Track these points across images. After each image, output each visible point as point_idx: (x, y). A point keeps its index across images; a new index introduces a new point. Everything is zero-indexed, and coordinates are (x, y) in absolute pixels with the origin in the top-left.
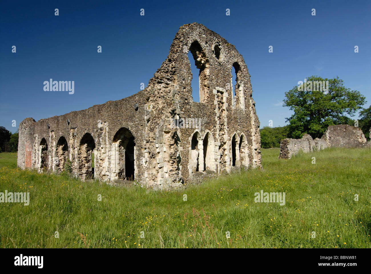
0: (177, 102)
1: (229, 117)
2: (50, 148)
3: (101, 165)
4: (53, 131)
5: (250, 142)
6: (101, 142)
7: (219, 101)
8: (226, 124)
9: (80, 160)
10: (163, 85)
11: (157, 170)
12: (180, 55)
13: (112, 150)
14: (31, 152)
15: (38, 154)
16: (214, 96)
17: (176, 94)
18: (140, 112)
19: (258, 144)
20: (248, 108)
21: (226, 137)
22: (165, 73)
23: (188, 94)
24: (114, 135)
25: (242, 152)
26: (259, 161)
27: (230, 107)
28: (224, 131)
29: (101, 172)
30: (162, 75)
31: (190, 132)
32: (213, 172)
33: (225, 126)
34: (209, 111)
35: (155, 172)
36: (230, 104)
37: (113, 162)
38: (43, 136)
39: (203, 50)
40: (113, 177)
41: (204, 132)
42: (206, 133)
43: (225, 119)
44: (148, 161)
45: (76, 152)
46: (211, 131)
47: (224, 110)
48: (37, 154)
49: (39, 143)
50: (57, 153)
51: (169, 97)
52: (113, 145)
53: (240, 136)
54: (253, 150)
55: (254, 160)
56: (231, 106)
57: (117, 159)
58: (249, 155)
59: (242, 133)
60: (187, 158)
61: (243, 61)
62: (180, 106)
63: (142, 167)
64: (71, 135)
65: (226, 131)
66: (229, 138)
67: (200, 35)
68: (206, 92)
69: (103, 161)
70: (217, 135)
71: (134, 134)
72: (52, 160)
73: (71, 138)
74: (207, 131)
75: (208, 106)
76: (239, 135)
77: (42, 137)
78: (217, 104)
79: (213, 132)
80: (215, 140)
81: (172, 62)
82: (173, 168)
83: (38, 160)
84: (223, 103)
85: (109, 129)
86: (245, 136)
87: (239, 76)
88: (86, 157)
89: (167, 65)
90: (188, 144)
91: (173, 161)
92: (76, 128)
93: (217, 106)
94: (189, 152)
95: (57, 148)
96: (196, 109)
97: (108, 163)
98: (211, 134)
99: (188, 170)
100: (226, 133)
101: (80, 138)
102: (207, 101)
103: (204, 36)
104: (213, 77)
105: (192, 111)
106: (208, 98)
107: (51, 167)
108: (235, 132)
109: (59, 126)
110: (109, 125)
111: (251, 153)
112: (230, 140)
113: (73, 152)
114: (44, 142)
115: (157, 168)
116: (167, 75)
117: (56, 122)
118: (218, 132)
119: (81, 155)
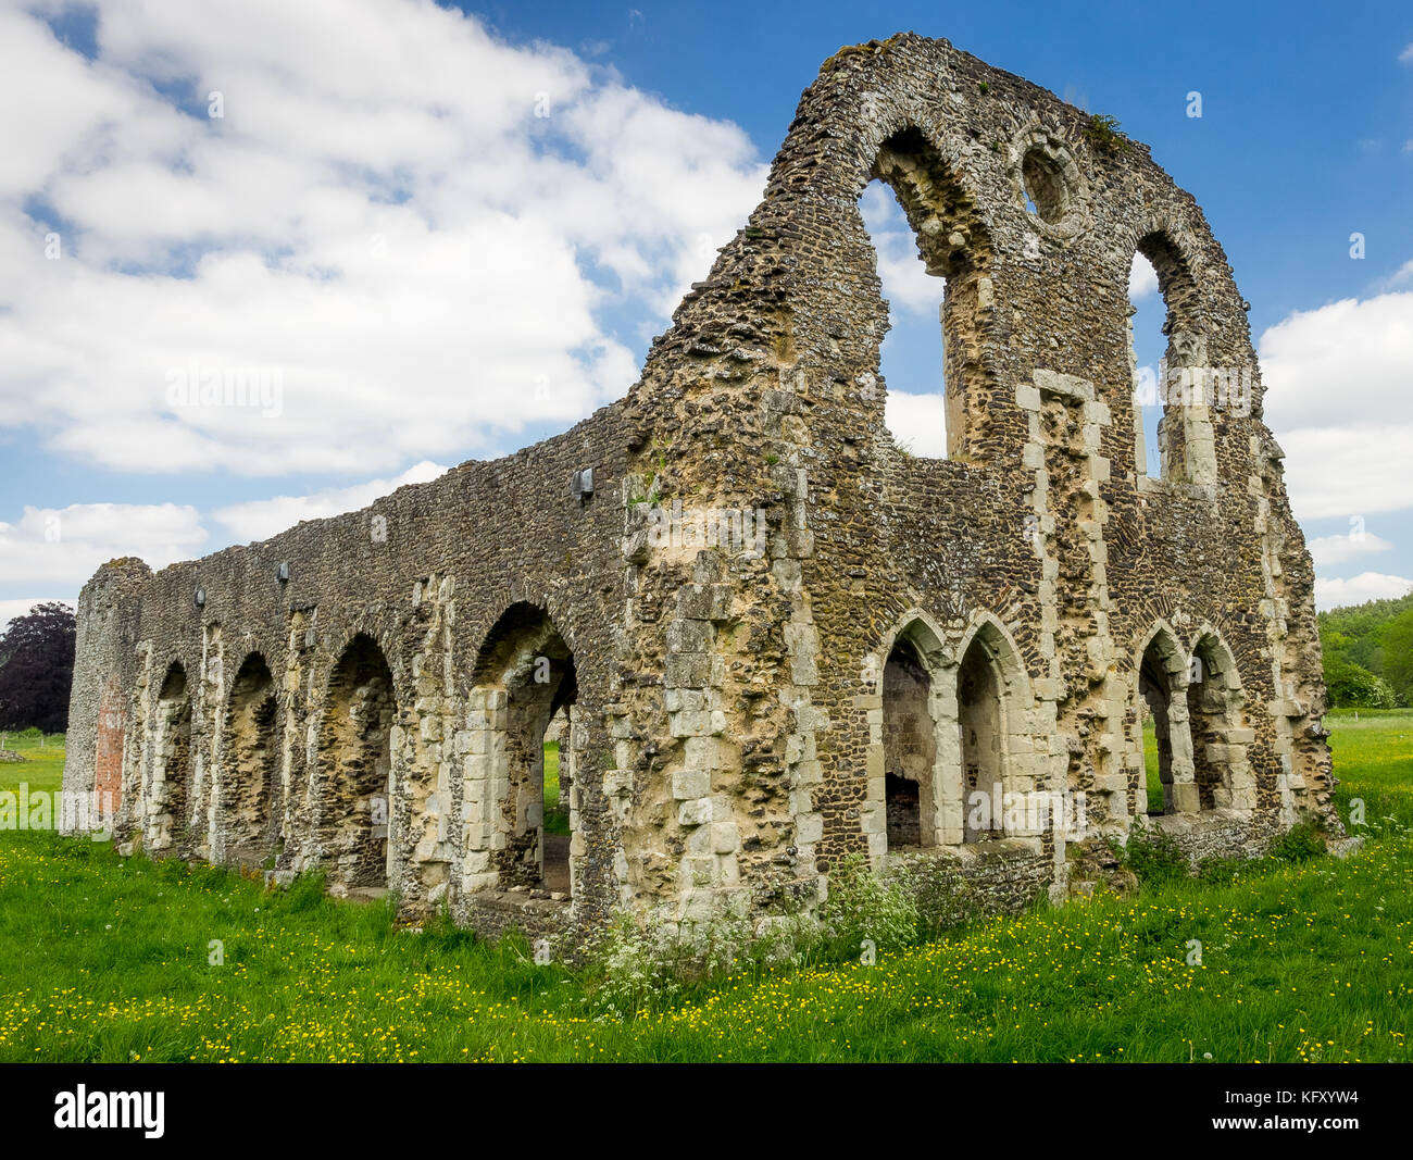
0: (794, 459)
1: (1120, 539)
2: (201, 715)
3: (416, 808)
4: (216, 624)
5: (1259, 676)
6: (415, 683)
7: (1056, 447)
8: (1099, 573)
9: (326, 779)
10: (715, 368)
11: (672, 841)
12: (814, 207)
13: (469, 726)
14: (121, 732)
15: (151, 746)
16: (1025, 419)
17: (786, 413)
18: (599, 519)
19: (1309, 688)
20: (1242, 482)
21: (1102, 650)
22: (727, 302)
23: (858, 414)
24: (479, 644)
25: (1212, 735)
26: (1319, 785)
27: (1124, 477)
28: (1087, 615)
29: (414, 847)
30: (711, 316)
31: (874, 621)
32: (1025, 852)
33: (1094, 586)
34: (990, 507)
35: (658, 851)
36: (1122, 464)
37: (471, 790)
38: (175, 651)
39: (951, 176)
40: (475, 874)
41: (959, 622)
42: (972, 632)
43: (1091, 548)
44: (630, 786)
45: (312, 737)
46: (1008, 616)
47: (1087, 498)
48: (144, 746)
49: (158, 686)
50: (231, 738)
51: (743, 433)
52: (477, 695)
53: (1193, 643)
54: (1280, 724)
55: (1285, 784)
56: (1130, 475)
57: (493, 772)
58: (1252, 756)
59: (1206, 628)
60: (855, 769)
61: (1198, 226)
62: (810, 483)
63: (609, 822)
64: (292, 645)
65: (1098, 616)
66: (1122, 653)
67: (935, 94)
68: (974, 401)
69: (425, 782)
70: (1041, 637)
71: (572, 635)
72: (207, 779)
73: (292, 659)
74: (980, 616)
75: (985, 478)
76: (1185, 641)
77: (170, 659)
78: (1042, 465)
79: (1018, 624)
80: (1032, 668)
81: (766, 247)
82: (761, 827)
83: (150, 774)
84: (1077, 458)
85: (460, 610)
86: (1223, 642)
87: (1182, 306)
88: (356, 764)
89: (739, 259)
90: (863, 692)
91: (764, 788)
92: (313, 607)
93: (1043, 477)
94: (867, 734)
95: (229, 711)
96: (912, 494)
97: (448, 796)
98: (1006, 632)
99: (864, 839)
100: (1102, 629)
101: (327, 660)
102: (981, 452)
103: (959, 99)
104: (1017, 315)
105: (889, 508)
106: (986, 435)
107: (203, 812)
108: (1160, 623)
109: (242, 599)
110: (457, 594)
111: (1267, 743)
112: (1125, 665)
113: (299, 734)
114: (175, 679)
115: (671, 829)
116: (739, 314)
117: (231, 578)
118: (1049, 623)
119: (336, 754)
